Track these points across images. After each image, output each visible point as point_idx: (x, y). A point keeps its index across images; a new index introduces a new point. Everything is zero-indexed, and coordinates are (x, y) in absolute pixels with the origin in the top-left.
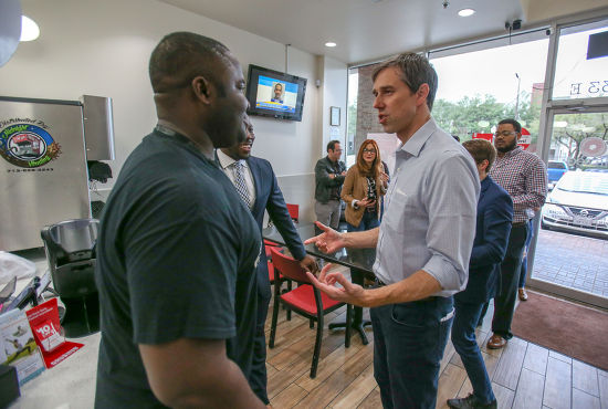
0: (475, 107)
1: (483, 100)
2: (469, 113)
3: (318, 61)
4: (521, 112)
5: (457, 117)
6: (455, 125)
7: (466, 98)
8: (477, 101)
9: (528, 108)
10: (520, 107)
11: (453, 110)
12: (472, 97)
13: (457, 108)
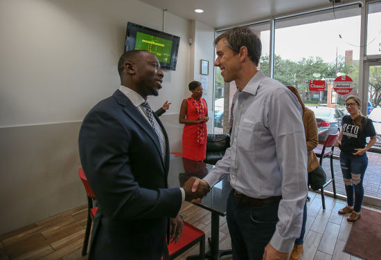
0: (310, 65)
1: (315, 61)
2: (307, 69)
3: (191, 24)
4: (339, 69)
5: (298, 71)
6: (297, 76)
7: (304, 59)
8: (311, 61)
9: (343, 66)
10: (338, 66)
11: (295, 67)
12: (307, 58)
13: (298, 66)
